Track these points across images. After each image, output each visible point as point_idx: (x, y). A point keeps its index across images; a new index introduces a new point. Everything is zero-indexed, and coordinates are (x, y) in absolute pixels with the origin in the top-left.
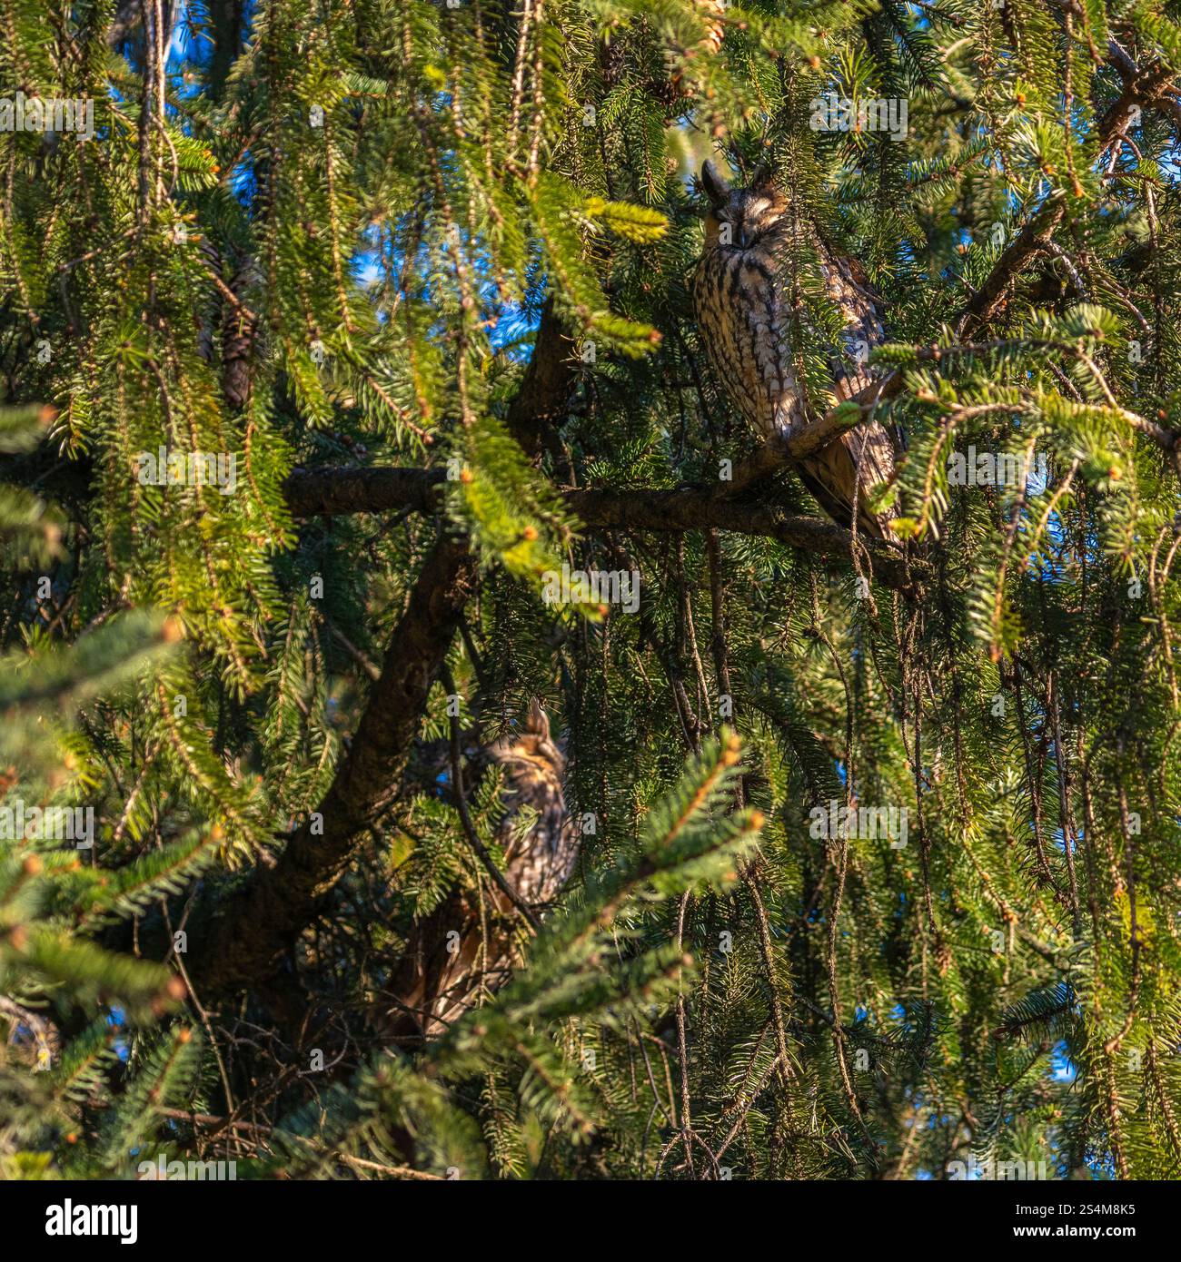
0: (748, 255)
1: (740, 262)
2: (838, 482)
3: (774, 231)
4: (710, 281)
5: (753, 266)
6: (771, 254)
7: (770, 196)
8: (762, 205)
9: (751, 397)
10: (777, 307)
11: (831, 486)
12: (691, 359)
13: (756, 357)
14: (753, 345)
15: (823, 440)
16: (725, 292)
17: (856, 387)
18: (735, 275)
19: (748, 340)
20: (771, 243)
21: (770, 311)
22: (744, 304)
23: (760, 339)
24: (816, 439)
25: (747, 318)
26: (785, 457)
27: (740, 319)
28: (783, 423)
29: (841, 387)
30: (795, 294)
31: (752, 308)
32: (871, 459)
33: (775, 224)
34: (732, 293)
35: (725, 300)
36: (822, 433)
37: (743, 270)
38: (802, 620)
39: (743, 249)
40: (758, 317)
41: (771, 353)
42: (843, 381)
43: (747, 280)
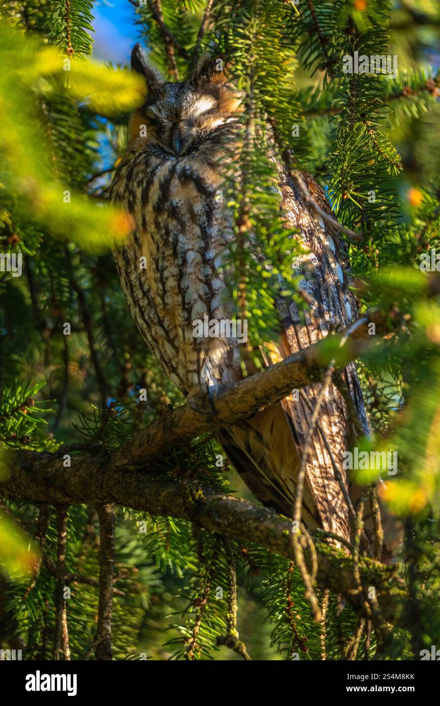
0: (184, 163)
1: (172, 171)
2: (272, 458)
3: (217, 138)
4: (132, 193)
5: (187, 177)
6: (213, 166)
7: (216, 94)
8: (204, 104)
9: (171, 342)
10: (214, 231)
11: (262, 463)
12: (81, 298)
13: (182, 292)
14: (180, 276)
15: (260, 401)
16: (150, 208)
17: (304, 340)
18: (165, 187)
19: (174, 270)
20: (213, 152)
21: (205, 236)
22: (173, 224)
23: (190, 269)
24: (251, 400)
25: (176, 242)
26: (209, 420)
27: (166, 243)
28: (210, 378)
29: (286, 338)
30: (243, 212)
31: (183, 231)
32: (318, 430)
33: (219, 128)
34: (158, 209)
35: (150, 217)
36: (259, 394)
37: (176, 182)
38: (214, 625)
39: (177, 155)
40: (189, 242)
41: (202, 289)
42: (290, 331)
43: (179, 195)
